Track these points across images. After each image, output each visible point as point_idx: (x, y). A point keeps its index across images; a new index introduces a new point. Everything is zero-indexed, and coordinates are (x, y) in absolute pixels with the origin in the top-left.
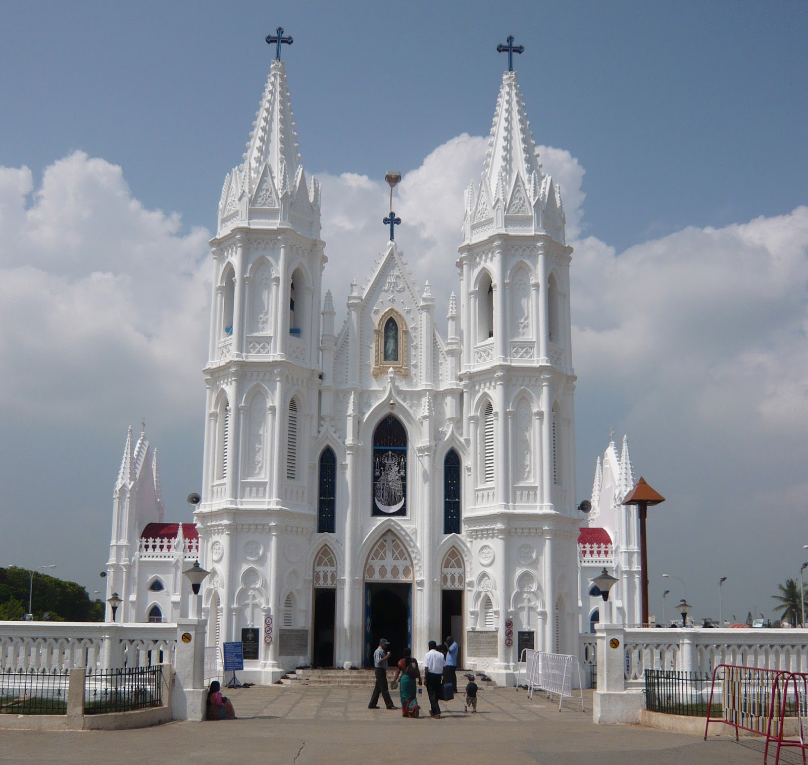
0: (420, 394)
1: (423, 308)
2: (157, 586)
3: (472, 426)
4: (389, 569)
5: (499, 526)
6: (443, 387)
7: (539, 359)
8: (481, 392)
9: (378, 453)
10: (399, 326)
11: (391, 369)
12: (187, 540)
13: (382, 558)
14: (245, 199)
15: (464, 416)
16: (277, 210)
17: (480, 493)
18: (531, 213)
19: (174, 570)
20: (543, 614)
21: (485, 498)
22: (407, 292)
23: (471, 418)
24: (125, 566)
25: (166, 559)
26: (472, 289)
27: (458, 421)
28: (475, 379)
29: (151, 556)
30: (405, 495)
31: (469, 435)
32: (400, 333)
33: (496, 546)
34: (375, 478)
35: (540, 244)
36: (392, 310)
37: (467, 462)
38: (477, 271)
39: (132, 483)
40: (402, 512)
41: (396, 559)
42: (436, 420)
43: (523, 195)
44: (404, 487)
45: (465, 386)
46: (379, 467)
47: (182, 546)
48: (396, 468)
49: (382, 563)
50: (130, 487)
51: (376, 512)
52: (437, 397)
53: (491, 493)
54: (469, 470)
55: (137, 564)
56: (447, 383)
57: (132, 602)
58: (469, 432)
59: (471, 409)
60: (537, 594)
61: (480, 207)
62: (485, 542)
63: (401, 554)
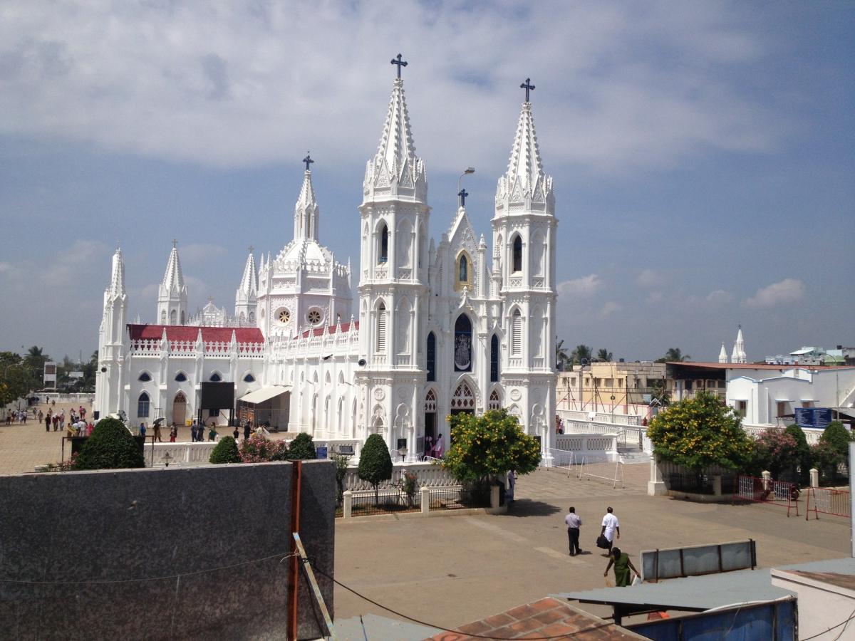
0: (479, 302)
1: (481, 251)
2: (145, 377)
3: (507, 322)
4: (463, 402)
5: (526, 380)
6: (491, 299)
7: (546, 289)
8: (513, 304)
9: (457, 335)
10: (468, 261)
11: (465, 288)
12: (170, 342)
13: (459, 395)
14: (395, 181)
15: (503, 317)
16: (413, 190)
17: (512, 361)
18: (544, 202)
19: (161, 365)
20: (546, 427)
21: (515, 363)
22: (472, 241)
23: (506, 318)
24: (120, 362)
25: (154, 357)
26: (508, 243)
27: (499, 319)
28: (510, 296)
29: (140, 354)
30: (470, 359)
31: (505, 327)
32: (468, 264)
33: (523, 391)
34: (456, 350)
35: (549, 221)
36: (464, 251)
37: (504, 342)
38: (511, 233)
39: (125, 296)
40: (469, 369)
41: (466, 395)
42: (490, 319)
43: (540, 191)
44: (470, 354)
45: (504, 299)
46: (457, 343)
47: (167, 346)
48: (465, 344)
49: (459, 398)
50: (123, 299)
51: (457, 369)
52: (489, 304)
53: (519, 361)
54: (505, 346)
55: (130, 361)
56: (494, 297)
57: (127, 391)
58: (506, 325)
59: (507, 313)
60: (543, 417)
61: (515, 194)
62: (514, 387)
63: (469, 393)
